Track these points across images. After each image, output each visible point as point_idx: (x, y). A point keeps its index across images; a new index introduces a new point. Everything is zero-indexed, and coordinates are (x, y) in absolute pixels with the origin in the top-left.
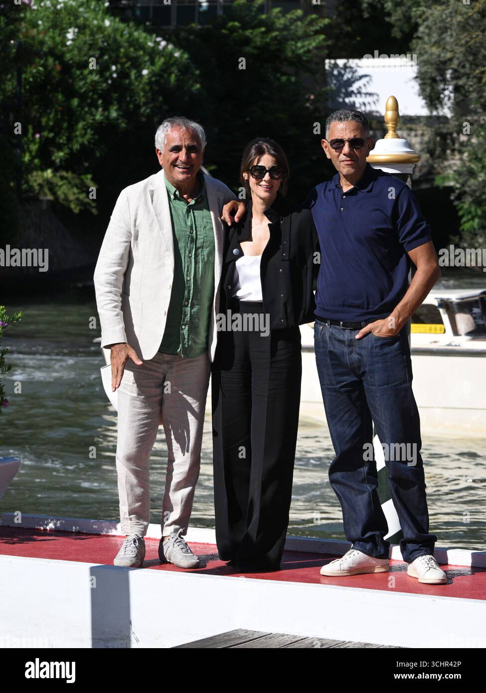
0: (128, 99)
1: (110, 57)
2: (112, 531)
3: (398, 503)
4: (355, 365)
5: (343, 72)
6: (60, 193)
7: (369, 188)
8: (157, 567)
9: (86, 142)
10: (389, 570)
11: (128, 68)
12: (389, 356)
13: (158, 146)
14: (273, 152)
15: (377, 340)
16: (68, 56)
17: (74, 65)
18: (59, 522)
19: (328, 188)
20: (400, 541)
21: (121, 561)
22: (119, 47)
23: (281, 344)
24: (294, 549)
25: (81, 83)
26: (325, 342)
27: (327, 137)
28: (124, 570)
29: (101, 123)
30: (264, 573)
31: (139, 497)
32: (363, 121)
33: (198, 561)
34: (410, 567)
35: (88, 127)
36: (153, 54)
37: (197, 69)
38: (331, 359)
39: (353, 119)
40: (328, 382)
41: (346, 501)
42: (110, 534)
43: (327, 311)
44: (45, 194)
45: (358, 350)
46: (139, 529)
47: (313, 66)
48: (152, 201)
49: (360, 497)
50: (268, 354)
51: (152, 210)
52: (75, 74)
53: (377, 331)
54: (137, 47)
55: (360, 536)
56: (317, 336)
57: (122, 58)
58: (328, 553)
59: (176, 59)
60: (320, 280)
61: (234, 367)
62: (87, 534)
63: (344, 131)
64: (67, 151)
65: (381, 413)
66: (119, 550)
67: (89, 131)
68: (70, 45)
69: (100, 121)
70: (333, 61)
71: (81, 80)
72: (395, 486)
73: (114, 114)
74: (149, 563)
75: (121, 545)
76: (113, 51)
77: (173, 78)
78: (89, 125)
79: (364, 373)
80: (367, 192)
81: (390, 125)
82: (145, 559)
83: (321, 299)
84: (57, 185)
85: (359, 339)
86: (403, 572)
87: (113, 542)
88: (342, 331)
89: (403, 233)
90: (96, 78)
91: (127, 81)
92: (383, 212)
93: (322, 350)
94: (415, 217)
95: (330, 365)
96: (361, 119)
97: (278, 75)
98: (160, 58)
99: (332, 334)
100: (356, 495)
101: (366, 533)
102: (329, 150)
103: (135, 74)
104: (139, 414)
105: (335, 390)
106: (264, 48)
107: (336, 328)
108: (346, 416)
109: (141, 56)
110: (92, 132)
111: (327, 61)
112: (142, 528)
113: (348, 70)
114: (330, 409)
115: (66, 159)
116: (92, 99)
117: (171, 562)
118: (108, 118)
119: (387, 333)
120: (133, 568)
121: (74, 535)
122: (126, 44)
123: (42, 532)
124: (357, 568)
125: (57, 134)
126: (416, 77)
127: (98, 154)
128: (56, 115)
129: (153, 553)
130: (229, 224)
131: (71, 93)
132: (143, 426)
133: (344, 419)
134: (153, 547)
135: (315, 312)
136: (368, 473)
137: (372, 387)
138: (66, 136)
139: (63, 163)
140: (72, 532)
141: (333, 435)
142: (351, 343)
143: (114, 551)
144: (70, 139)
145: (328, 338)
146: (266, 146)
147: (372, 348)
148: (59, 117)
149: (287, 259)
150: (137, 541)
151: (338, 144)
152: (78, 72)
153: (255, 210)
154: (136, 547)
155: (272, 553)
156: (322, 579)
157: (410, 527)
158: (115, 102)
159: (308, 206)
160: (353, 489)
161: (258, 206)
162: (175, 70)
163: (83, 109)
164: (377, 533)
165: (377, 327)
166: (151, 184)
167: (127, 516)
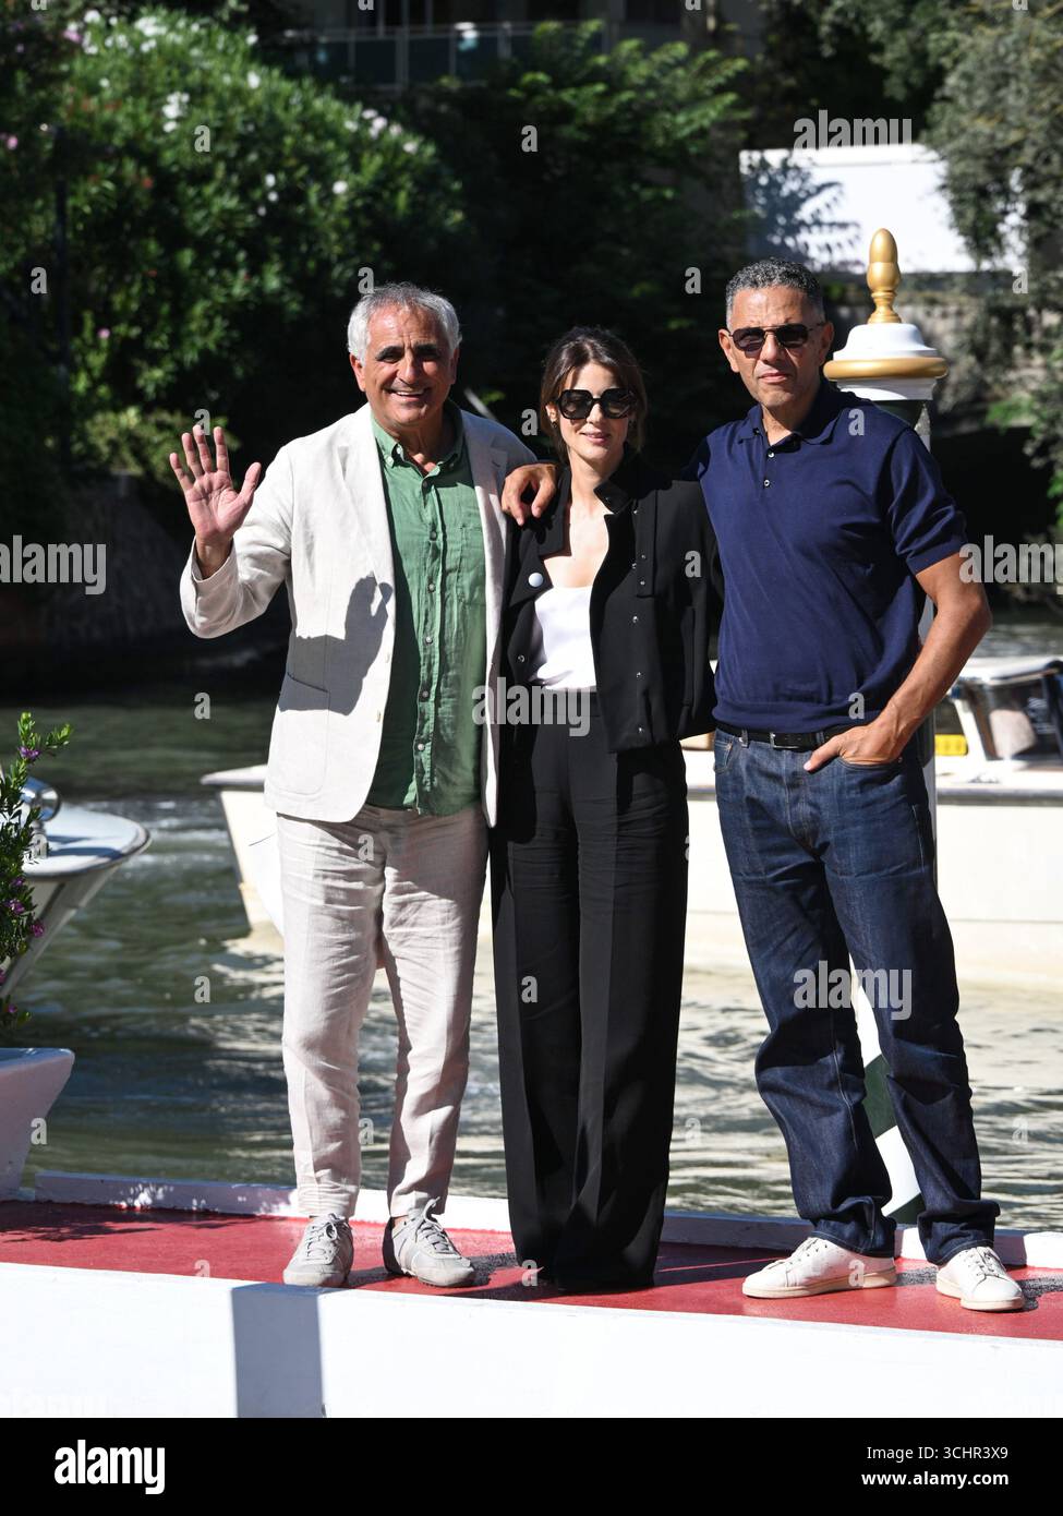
0: (304, 248)
1: (262, 156)
2: (278, 1208)
3: (910, 1134)
4: (806, 830)
5: (780, 179)
6: (156, 460)
7: (825, 434)
8: (381, 1284)
9: (212, 346)
10: (897, 1280)
11: (302, 179)
12: (880, 807)
13: (354, 348)
14: (607, 359)
15: (851, 772)
16: (168, 156)
17: (183, 175)
18: (160, 1190)
19: (737, 437)
20: (919, 1216)
21: (300, 1274)
22: (283, 133)
23: (639, 782)
24: (686, 1240)
25: (199, 216)
26: (737, 778)
27: (728, 326)
28: (307, 1293)
29: (245, 302)
30: (620, 1293)
31: (336, 1129)
32: (807, 286)
33: (471, 1269)
34: (943, 1274)
35: (217, 312)
36: (357, 146)
37: (456, 178)
38: (753, 817)
39: (783, 282)
40: (747, 867)
41: (794, 1129)
42: (275, 1213)
43: (739, 709)
44: (124, 464)
45: (811, 797)
46: (340, 1202)
47: (714, 167)
48: (344, 470)
49: (825, 1120)
50: (612, 807)
51: (344, 489)
52: (184, 194)
53: (850, 753)
54: (321, 132)
55: (830, 1208)
56: (721, 766)
57: (288, 158)
58: (760, 1246)
59: (409, 158)
60: (724, 640)
61: (536, 837)
62: (224, 1216)
63: (764, 309)
64: (170, 366)
65: (865, 935)
66: (295, 1248)
67: (218, 321)
68: (173, 131)
69: (241, 300)
70: (756, 155)
71: (198, 208)
72: (903, 1095)
73: (273, 283)
74: (362, 1278)
75: (300, 1238)
76: (268, 142)
77: (402, 199)
78: (219, 308)
79: (825, 845)
80: (824, 443)
81: (879, 295)
82: (355, 1268)
83: (727, 682)
84: (149, 442)
85: (813, 772)
86: (927, 1286)
87: (282, 1232)
88: (774, 754)
89: (904, 530)
90: (230, 202)
91: (301, 210)
92: (854, 486)
93: (731, 796)
94: (929, 496)
95: (750, 831)
96: (801, 282)
97: (635, 187)
98: (372, 155)
99: (753, 760)
100: (818, 1117)
101: (842, 1202)
102: (734, 352)
103: (319, 192)
104: (331, 944)
105: (763, 885)
106: (604, 129)
107: (760, 748)
108: (788, 942)
109: (330, 152)
110: (226, 324)
111: (744, 156)
112: (345, 1200)
113: (791, 174)
114: (752, 927)
115: (169, 384)
116: (223, 248)
117: (412, 1273)
118: (259, 291)
119: (873, 757)
120: (326, 1289)
121: (194, 1217)
122: (296, 128)
123: (125, 1212)
124: (825, 1278)
125: (148, 330)
126: (943, 187)
127: (239, 372)
128: (144, 287)
129: (372, 1254)
130: (520, 521)
131: (176, 237)
132: (338, 971)
133: (786, 949)
134: (372, 1241)
135: (713, 713)
136: (844, 1068)
137: (844, 877)
138: (168, 335)
139: (163, 395)
140: (191, 1212)
141: (763, 985)
142: (795, 781)
143: (283, 1250)
144: (176, 340)
145: (744, 769)
146: (593, 346)
147: (840, 792)
148: (152, 290)
149: (649, 592)
150: (334, 1228)
151: (751, 338)
152: (191, 192)
153: (578, 487)
154: (333, 1242)
155: (635, 1249)
156: (747, 1305)
157: (938, 1186)
158: (276, 257)
159: (692, 476)
160: (812, 1103)
161: (583, 480)
162: (406, 181)
163: (203, 273)
164: (867, 1199)
165: (851, 744)
166: (343, 434)
167: (311, 1173)
